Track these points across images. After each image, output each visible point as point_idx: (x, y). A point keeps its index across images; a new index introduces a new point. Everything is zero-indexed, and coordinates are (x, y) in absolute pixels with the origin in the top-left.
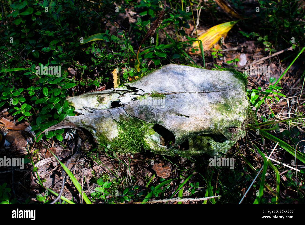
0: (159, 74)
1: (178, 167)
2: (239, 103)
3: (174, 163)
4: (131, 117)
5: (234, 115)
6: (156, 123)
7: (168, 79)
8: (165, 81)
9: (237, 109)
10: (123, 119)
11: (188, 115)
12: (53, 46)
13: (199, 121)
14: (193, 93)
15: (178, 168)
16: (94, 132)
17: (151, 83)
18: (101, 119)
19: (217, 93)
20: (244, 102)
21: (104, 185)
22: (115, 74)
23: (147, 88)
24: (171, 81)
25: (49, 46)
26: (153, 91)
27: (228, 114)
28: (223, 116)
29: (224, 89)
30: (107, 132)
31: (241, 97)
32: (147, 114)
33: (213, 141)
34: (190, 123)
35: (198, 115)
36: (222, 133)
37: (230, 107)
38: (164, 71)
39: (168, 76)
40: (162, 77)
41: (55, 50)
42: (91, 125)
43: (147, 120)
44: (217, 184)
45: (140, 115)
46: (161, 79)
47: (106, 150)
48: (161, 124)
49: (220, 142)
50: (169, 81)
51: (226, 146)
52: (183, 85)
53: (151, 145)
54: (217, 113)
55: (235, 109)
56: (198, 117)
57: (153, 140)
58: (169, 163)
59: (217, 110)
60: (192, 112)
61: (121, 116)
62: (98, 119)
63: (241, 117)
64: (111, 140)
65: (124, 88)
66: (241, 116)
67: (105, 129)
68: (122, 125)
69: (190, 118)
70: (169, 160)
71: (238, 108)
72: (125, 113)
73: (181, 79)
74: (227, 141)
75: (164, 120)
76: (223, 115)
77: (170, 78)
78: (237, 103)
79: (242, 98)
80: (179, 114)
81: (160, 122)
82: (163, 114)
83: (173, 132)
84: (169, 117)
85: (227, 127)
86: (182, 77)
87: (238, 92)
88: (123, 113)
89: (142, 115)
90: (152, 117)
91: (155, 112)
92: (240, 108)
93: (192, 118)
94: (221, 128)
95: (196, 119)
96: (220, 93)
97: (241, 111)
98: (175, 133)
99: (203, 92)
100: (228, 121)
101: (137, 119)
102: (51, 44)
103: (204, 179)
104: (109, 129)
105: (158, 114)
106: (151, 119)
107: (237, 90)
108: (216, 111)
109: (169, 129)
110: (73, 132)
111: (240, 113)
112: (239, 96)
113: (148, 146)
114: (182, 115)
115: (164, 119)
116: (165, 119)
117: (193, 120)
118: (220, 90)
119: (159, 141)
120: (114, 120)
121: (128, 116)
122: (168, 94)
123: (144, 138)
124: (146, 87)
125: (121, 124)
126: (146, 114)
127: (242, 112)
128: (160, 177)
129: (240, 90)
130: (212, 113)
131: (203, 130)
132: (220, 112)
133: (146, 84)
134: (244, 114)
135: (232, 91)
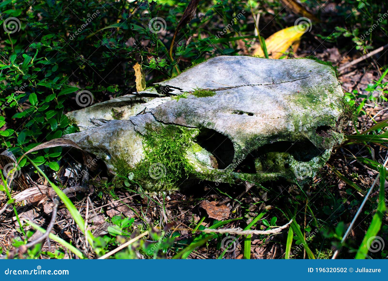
0: (204, 67)
1: (241, 203)
2: (329, 91)
3: (234, 198)
4: (164, 125)
5: (323, 107)
6: (203, 127)
7: (218, 71)
8: (213, 74)
9: (326, 100)
10: (151, 130)
11: (252, 112)
12: (46, 42)
13: (270, 120)
14: (258, 86)
15: (242, 205)
16: (108, 157)
17: (193, 79)
18: (118, 133)
19: (294, 82)
20: (337, 90)
21: (122, 223)
22: (138, 70)
23: (187, 85)
24: (222, 73)
25: (40, 41)
26: (195, 88)
27: (313, 107)
28: (306, 110)
29: (304, 76)
30: (127, 154)
31: (331, 83)
32: (188, 116)
33: (293, 160)
34: (256, 122)
35: (268, 110)
36: (307, 136)
37: (315, 97)
38: (211, 63)
39: (218, 68)
40: (209, 69)
41: (49, 46)
42: (103, 144)
43: (189, 124)
44: (305, 220)
45: (177, 118)
46: (207, 72)
47: (127, 184)
48: (210, 127)
49: (305, 161)
50: (220, 74)
51: (315, 166)
52: (241, 77)
53: (196, 166)
54: (297, 107)
55: (324, 99)
56: (267, 113)
57: (199, 161)
58: (227, 198)
59: (295, 102)
60: (258, 107)
61: (148, 124)
62: (113, 133)
63: (334, 110)
64: (134, 167)
65: (152, 90)
66: (334, 108)
67: (125, 150)
68: (150, 139)
69: (254, 116)
70: (226, 194)
71: (328, 98)
72: (154, 120)
73: (238, 70)
74: (315, 159)
75: (214, 121)
76: (305, 108)
77: (221, 70)
78: (326, 92)
79: (333, 85)
80: (238, 111)
81: (209, 124)
82: (213, 113)
83: (230, 137)
84: (223, 116)
85: (315, 127)
86: (239, 67)
87: (325, 77)
88: (151, 120)
89: (180, 119)
90: (196, 118)
91: (200, 112)
92: (332, 98)
93: (259, 115)
94: (305, 129)
95: (264, 117)
96: (299, 82)
97: (333, 102)
98: (233, 138)
99: (272, 83)
100: (314, 117)
101: (173, 127)
102: (44, 38)
103: (284, 215)
104: (131, 148)
105: (204, 113)
106: (194, 121)
107: (324, 75)
108: (295, 104)
109: (224, 132)
110: (77, 167)
111: (331, 104)
112: (329, 82)
113: (191, 167)
114: (241, 113)
115: (215, 118)
116: (217, 119)
117: (261, 118)
118: (298, 78)
119: (209, 162)
120: (138, 132)
121: (158, 124)
122: (219, 90)
123: (184, 154)
124: (184, 84)
125: (148, 137)
126: (186, 116)
127: (334, 104)
128: (214, 218)
129: (328, 74)
130: (289, 107)
131: (276, 133)
132: (302, 105)
133: (185, 80)
134: (339, 107)
135: (316, 77)
